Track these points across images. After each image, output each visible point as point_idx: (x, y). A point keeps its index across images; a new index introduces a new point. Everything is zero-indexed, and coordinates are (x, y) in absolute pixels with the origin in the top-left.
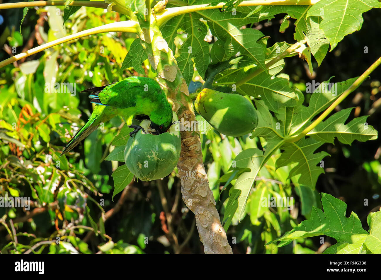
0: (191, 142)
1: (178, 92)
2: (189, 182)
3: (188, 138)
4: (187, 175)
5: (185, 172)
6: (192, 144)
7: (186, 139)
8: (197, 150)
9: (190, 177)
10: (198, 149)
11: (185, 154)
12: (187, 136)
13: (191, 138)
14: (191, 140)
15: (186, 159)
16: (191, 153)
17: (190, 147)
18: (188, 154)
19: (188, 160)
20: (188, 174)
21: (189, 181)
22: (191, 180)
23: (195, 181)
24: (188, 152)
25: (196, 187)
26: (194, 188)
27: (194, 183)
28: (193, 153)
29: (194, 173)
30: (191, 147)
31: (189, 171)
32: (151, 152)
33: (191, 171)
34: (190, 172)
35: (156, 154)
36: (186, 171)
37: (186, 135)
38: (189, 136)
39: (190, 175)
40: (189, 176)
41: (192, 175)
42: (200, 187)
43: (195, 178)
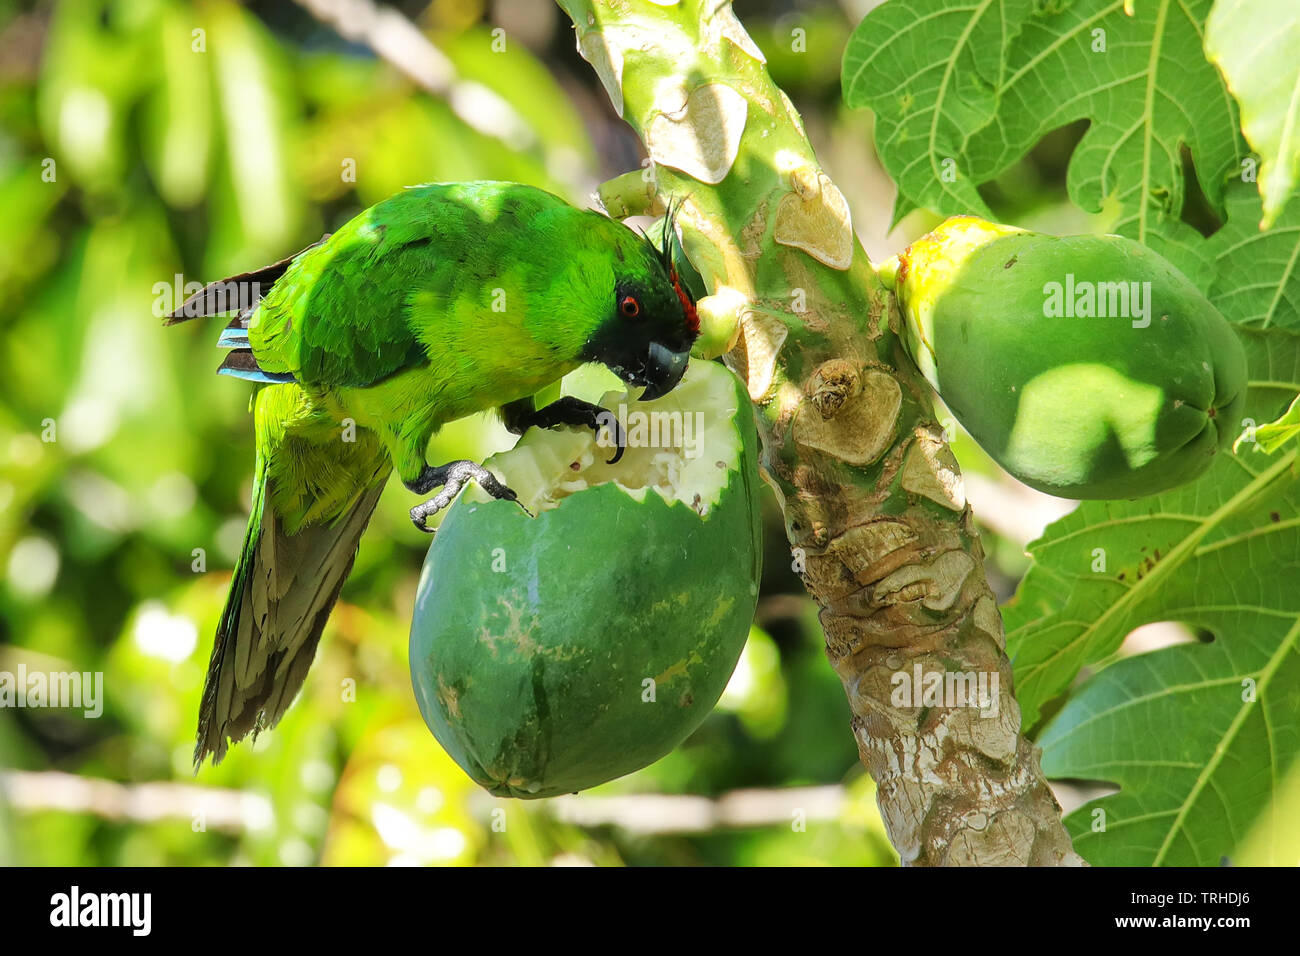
0: (884, 552)
1: (766, 243)
2: (907, 807)
3: (858, 532)
4: (894, 762)
5: (880, 745)
6: (887, 567)
7: (847, 535)
8: (931, 605)
9: (909, 774)
10: (938, 598)
11: (857, 631)
12: (852, 521)
13: (874, 528)
14: (880, 545)
15: (870, 667)
16: (895, 624)
17: (881, 589)
18: (876, 628)
19: (884, 671)
20: (900, 754)
21: (903, 797)
22: (915, 794)
23: (942, 798)
24: (872, 617)
25: (952, 838)
26: (939, 842)
27: (934, 807)
28: (908, 623)
29: (933, 750)
30: (892, 583)
31: (903, 740)
32: (500, 609)
33: (912, 741)
34: (909, 745)
35: (526, 620)
36: (888, 742)
37: (847, 514)
38: (866, 518)
39: (909, 759)
40: (902, 771)
41: (921, 764)
42: (975, 837)
43: (937, 782)
